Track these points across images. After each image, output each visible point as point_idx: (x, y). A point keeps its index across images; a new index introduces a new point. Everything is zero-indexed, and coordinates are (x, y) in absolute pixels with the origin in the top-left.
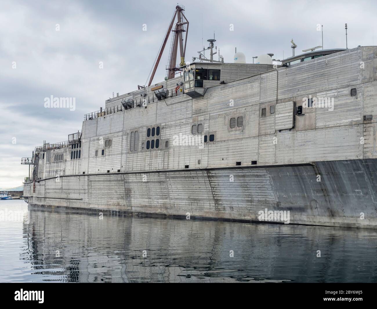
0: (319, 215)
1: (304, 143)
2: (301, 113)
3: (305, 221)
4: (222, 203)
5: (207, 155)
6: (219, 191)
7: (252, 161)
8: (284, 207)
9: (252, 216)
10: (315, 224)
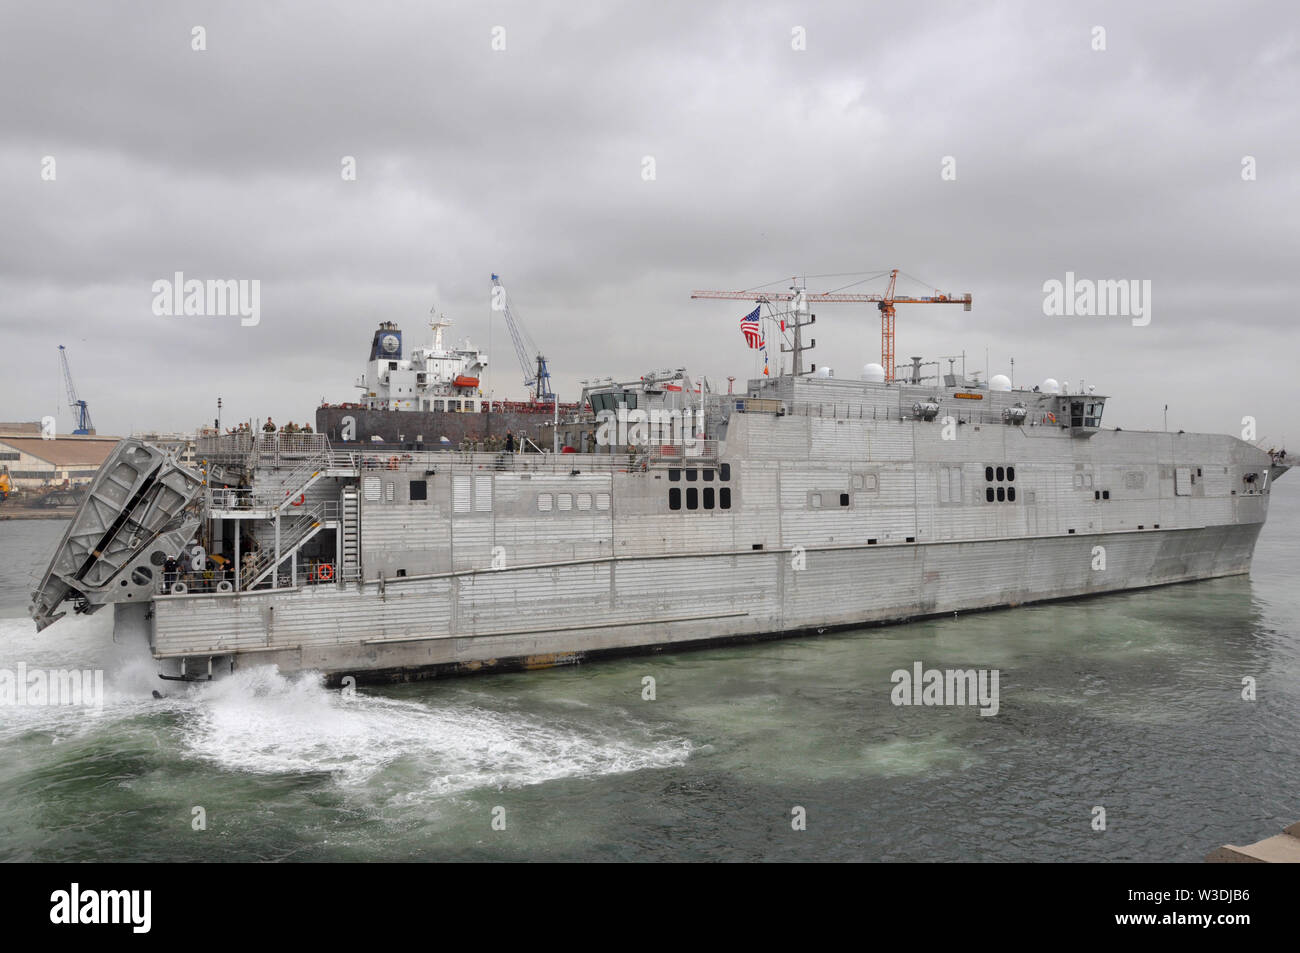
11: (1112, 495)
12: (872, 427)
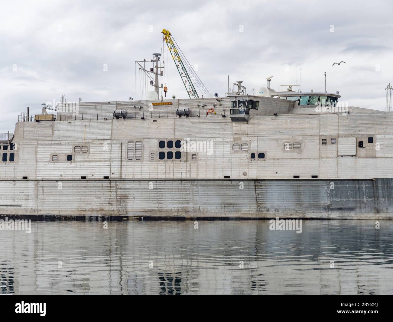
0: (366, 212)
1: (366, 166)
2: (363, 146)
3: (353, 217)
4: (266, 206)
5: (256, 169)
6: (265, 197)
7: (312, 176)
8: (335, 208)
9: (299, 215)
10: (362, 218)
11: (267, 156)
12: (87, 124)
